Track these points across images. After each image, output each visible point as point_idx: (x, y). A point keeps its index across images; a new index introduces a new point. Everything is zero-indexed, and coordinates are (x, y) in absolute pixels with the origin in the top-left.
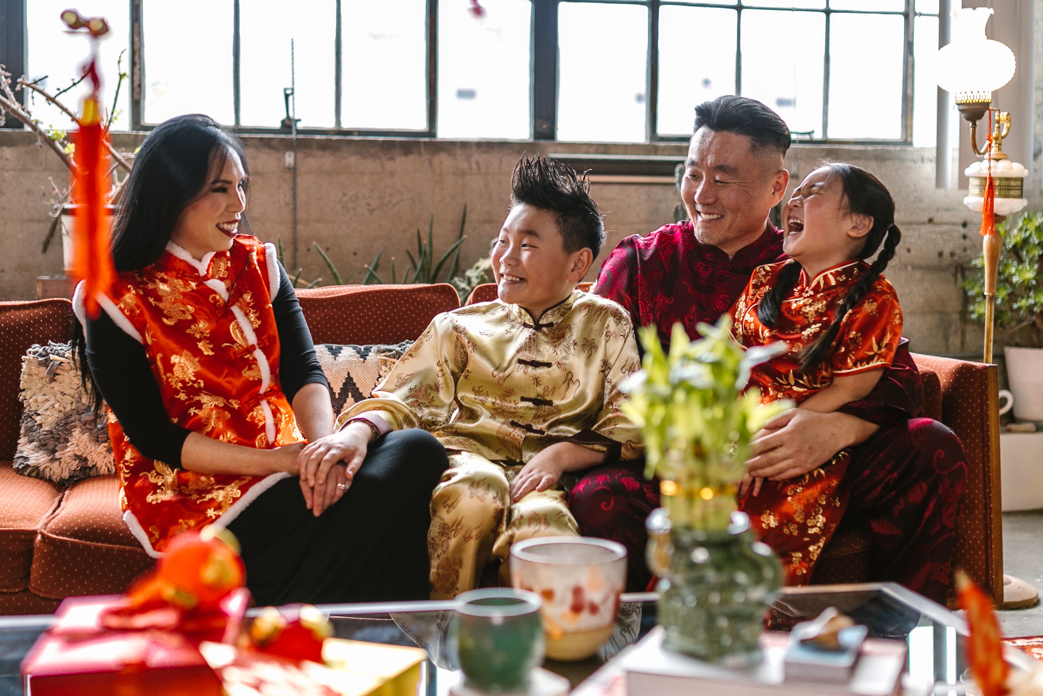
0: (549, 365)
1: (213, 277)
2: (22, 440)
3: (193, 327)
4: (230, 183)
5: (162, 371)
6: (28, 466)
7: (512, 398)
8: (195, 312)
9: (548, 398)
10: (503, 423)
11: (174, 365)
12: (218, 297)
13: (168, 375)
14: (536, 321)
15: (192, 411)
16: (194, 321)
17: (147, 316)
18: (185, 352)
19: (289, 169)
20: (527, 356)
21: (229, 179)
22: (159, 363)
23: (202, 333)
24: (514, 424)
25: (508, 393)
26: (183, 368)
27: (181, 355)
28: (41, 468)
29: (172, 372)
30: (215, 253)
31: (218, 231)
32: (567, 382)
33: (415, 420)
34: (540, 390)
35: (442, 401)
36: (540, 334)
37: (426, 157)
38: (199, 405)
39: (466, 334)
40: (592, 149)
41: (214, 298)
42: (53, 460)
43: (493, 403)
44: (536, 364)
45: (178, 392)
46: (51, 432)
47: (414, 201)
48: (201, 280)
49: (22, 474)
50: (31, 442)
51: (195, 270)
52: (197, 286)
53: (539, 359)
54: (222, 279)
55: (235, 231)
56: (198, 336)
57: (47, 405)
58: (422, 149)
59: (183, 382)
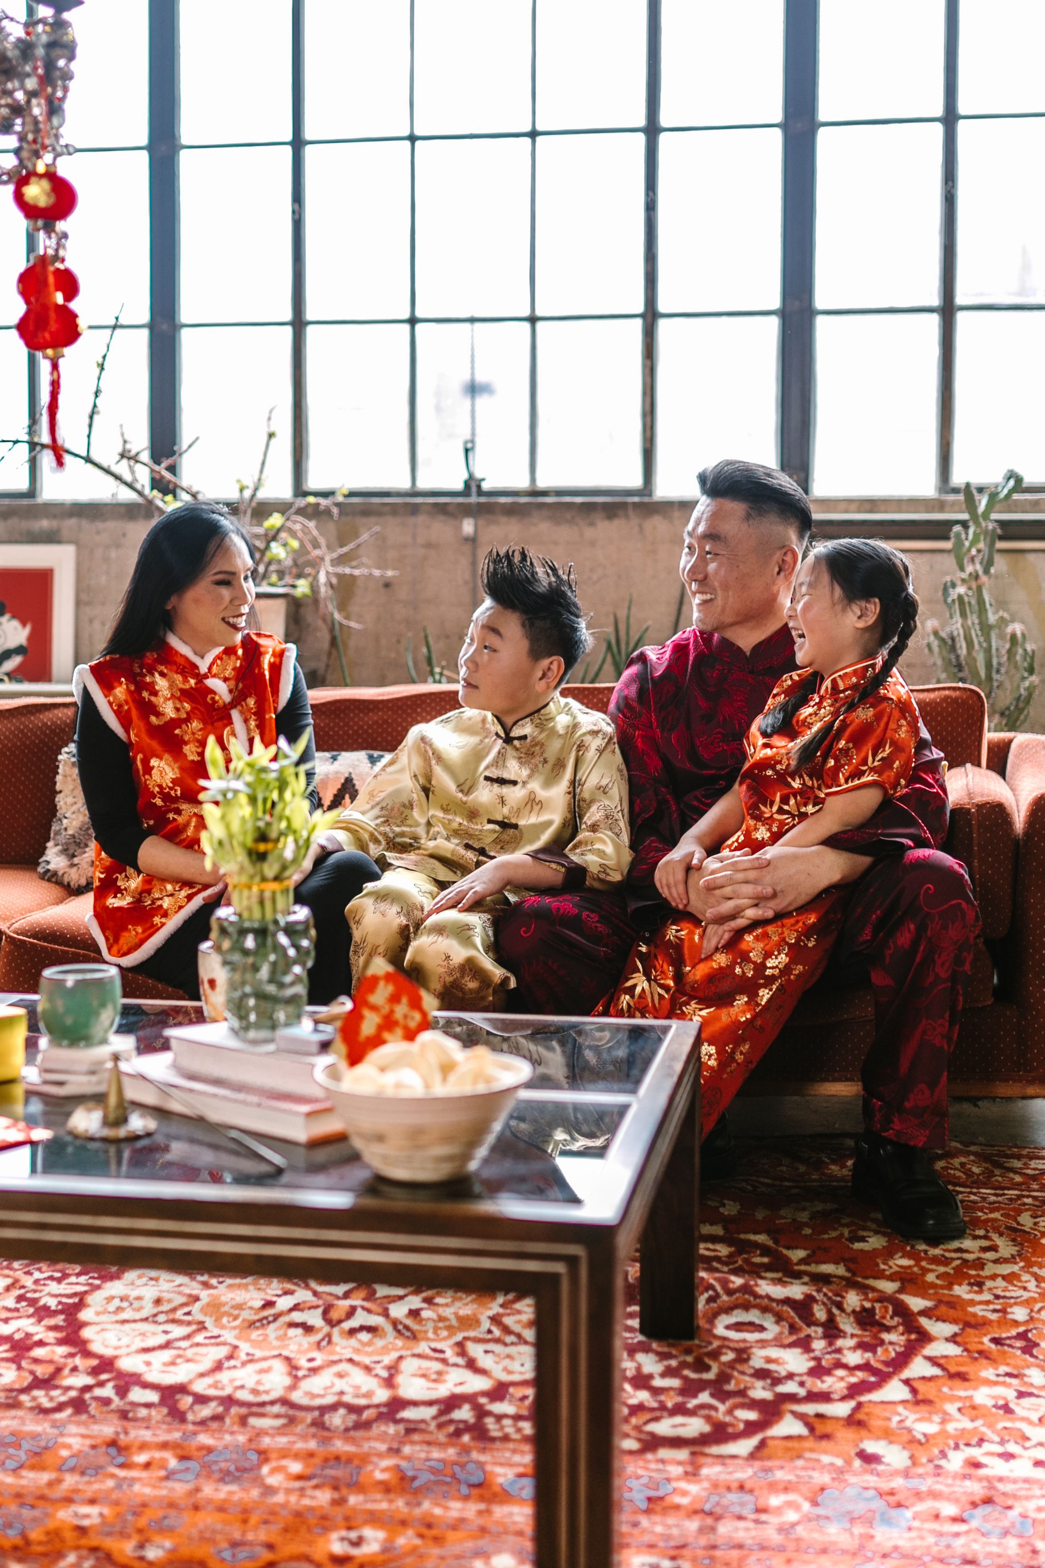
0: (514, 783)
1: (214, 676)
2: (50, 844)
3: (184, 726)
4: (233, 574)
5: (141, 772)
6: (48, 870)
7: (478, 820)
8: (191, 711)
9: (514, 821)
10: (457, 845)
11: (153, 768)
12: (217, 698)
13: (147, 777)
14: (507, 733)
15: (171, 816)
16: (187, 720)
17: (134, 714)
18: (167, 756)
19: (467, 539)
20: (494, 773)
21: (233, 570)
22: (139, 763)
23: (193, 734)
24: (468, 847)
25: (473, 814)
26: (161, 772)
27: (161, 759)
28: (60, 873)
29: (150, 775)
30: (222, 648)
31: (224, 625)
32: (529, 805)
33: (380, 838)
34: (505, 810)
35: (416, 821)
36: (508, 747)
37: (635, 521)
38: (178, 812)
39: (431, 745)
40: (853, 507)
41: (213, 699)
42: (72, 865)
43: (460, 824)
44: (502, 781)
45: (154, 797)
46: (73, 836)
47: (619, 577)
48: (200, 678)
49: (43, 879)
50: (56, 845)
51: (195, 667)
52: (196, 684)
53: (506, 776)
54: (225, 680)
55: (243, 624)
56: (186, 738)
57: (75, 808)
58: (631, 512)
59: (160, 786)
